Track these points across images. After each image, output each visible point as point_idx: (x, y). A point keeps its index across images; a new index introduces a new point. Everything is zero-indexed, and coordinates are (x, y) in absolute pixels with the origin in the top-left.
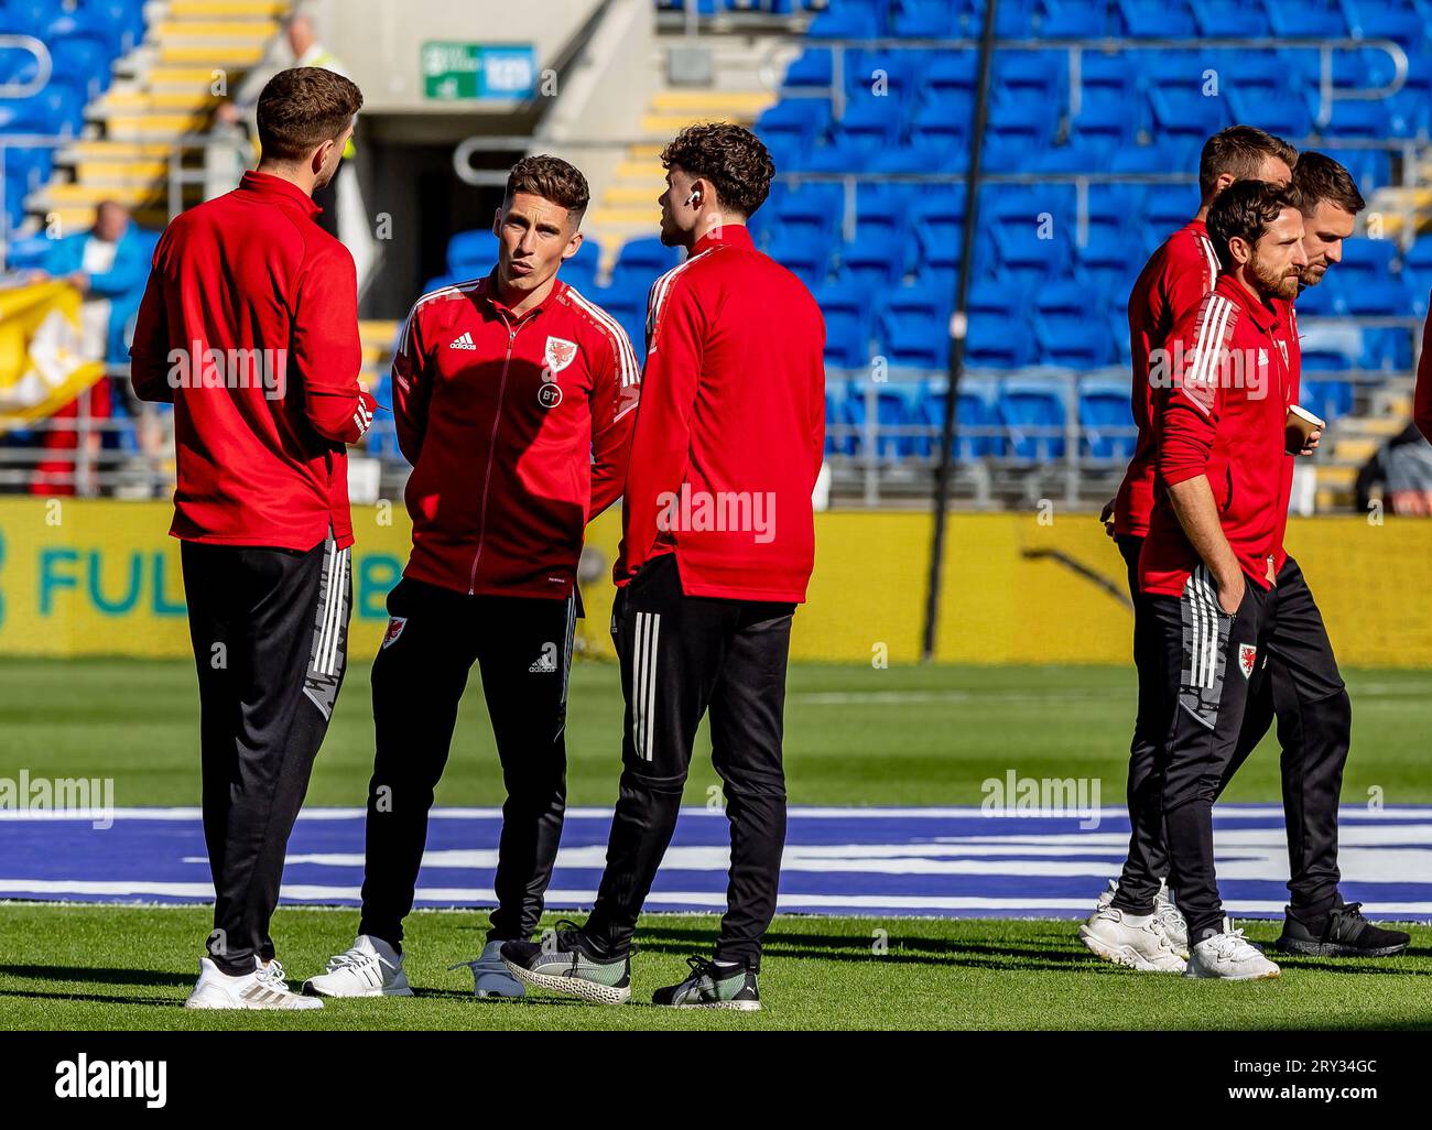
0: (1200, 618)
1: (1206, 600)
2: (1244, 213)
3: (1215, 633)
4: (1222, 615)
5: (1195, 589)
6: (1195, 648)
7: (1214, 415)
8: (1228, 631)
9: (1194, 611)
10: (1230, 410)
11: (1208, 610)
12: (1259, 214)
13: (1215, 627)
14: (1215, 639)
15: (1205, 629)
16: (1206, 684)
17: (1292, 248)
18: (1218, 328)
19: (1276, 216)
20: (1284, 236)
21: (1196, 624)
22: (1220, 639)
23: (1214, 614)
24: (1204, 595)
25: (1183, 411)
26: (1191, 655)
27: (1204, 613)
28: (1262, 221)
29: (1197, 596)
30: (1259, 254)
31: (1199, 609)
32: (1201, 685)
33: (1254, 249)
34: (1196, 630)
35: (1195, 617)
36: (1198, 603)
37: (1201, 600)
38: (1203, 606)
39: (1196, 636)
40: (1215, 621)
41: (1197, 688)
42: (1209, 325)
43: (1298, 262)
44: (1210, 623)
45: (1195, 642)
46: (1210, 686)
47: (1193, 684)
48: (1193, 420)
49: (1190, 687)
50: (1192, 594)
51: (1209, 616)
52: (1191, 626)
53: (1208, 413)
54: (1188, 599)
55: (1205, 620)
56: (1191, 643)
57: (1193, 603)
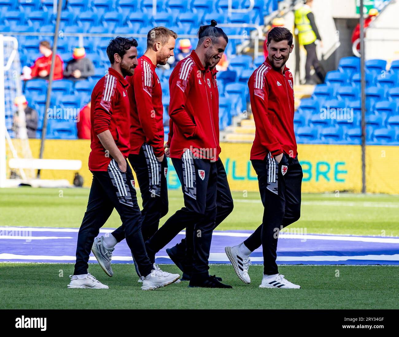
0: (116, 176)
1: (116, 170)
2: (119, 47)
3: (122, 179)
4: (122, 173)
5: (112, 167)
6: (118, 185)
7: (110, 112)
8: (125, 177)
9: (113, 174)
10: (116, 111)
11: (118, 173)
12: (124, 48)
13: (121, 177)
14: (123, 181)
15: (119, 178)
16: (125, 195)
17: (134, 60)
18: (111, 84)
19: (129, 48)
20: (131, 55)
21: (115, 178)
22: (124, 180)
23: (120, 173)
24: (115, 168)
25: (102, 111)
26: (117, 187)
27: (117, 174)
28: (125, 50)
29: (113, 169)
30: (123, 60)
31: (115, 173)
32: (124, 195)
33: (122, 58)
34: (116, 180)
35: (114, 176)
36: (114, 171)
37: (114, 170)
38: (116, 172)
39: (116, 181)
40: (121, 175)
41: (123, 197)
42: (109, 83)
43: (135, 63)
44: (120, 176)
45: (117, 183)
46: (127, 195)
47: (121, 196)
48: (104, 114)
49: (120, 197)
50: (111, 169)
51: (118, 174)
52: (114, 179)
53: (108, 111)
54: (110, 171)
55: (118, 176)
56: (116, 184)
57: (112, 172)
